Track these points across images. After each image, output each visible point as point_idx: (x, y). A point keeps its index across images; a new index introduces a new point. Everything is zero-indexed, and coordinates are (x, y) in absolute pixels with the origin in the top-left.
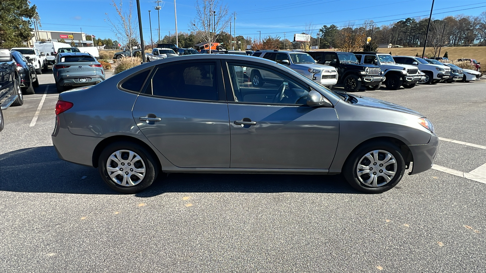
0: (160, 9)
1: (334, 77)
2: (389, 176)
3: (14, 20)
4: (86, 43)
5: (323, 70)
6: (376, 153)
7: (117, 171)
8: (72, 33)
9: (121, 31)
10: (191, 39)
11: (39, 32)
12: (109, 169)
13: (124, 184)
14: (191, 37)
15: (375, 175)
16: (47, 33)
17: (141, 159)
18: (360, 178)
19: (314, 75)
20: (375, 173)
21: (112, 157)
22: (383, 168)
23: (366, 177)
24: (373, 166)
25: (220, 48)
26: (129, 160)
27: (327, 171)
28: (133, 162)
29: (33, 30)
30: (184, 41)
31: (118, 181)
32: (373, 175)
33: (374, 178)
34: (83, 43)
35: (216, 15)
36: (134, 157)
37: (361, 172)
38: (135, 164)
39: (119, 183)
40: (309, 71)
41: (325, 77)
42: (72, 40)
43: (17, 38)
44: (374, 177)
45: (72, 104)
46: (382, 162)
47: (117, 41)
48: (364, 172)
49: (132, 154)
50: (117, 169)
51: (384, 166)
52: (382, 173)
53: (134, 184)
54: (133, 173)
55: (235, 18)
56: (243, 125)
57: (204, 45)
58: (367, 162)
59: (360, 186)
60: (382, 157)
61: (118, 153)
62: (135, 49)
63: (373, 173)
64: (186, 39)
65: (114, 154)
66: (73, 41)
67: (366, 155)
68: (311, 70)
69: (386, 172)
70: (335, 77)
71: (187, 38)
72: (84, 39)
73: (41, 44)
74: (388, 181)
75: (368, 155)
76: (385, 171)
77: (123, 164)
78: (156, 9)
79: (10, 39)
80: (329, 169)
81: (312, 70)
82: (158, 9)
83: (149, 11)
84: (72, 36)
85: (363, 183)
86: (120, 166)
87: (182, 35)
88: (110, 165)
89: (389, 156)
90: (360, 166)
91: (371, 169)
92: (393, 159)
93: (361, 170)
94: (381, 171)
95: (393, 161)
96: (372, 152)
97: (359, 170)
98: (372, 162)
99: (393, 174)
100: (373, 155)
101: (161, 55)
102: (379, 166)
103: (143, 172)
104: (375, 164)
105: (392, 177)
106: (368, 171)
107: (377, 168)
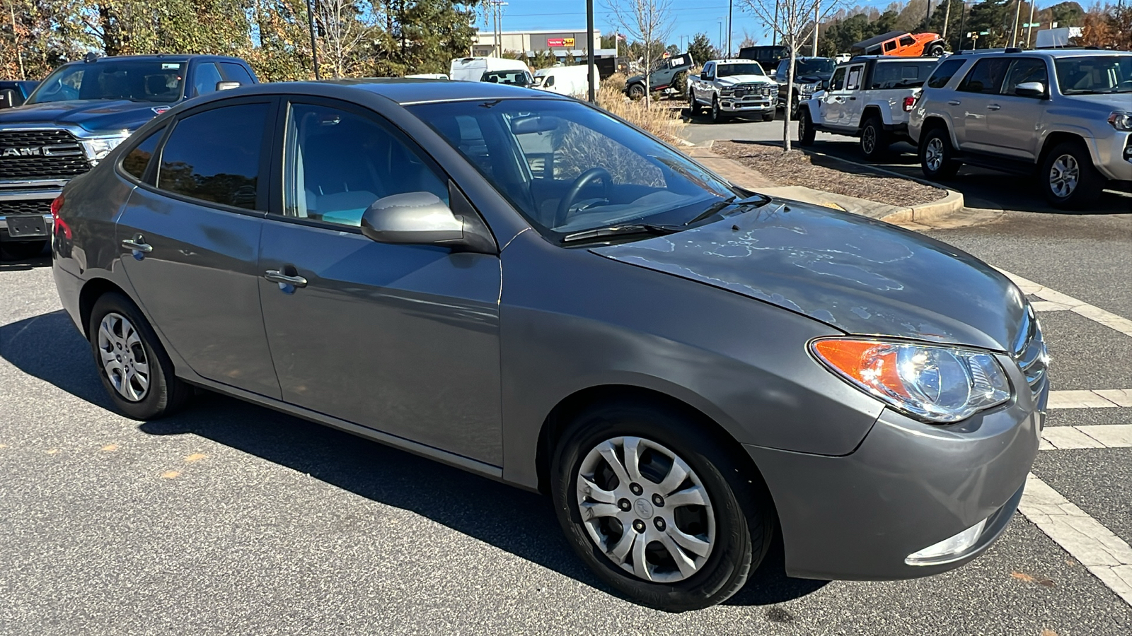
2: (692, 555)
3: (442, 13)
4: (600, 56)
6: (630, 448)
7: (114, 360)
8: (574, 33)
10: (884, 25)
11: (502, 36)
12: (103, 353)
13: (123, 391)
14: (887, 19)
15: (641, 531)
16: (524, 36)
17: (140, 339)
18: (590, 527)
20: (639, 526)
21: (103, 329)
22: (667, 515)
23: (611, 529)
25: (937, 49)
26: (125, 339)
27: (498, 473)
28: (130, 346)
29: (477, 33)
30: (862, 32)
31: (116, 381)
32: (633, 532)
33: (636, 541)
36: (130, 332)
37: (588, 506)
38: (133, 350)
39: (118, 388)
40: (1113, 123)
42: (568, 50)
43: (444, 53)
44: (634, 540)
46: (656, 488)
47: (675, 46)
48: (600, 510)
49: (126, 324)
50: (113, 355)
51: (669, 507)
52: (663, 534)
53: (135, 398)
54: (134, 371)
57: (883, 43)
61: (109, 320)
62: (678, 66)
63: (636, 523)
64: (870, 28)
65: (103, 322)
66: (571, 51)
67: (598, 450)
69: (672, 529)
71: (872, 23)
72: (597, 44)
74: (687, 575)
76: (671, 525)
77: (118, 346)
79: (431, 55)
80: (503, 469)
84: (572, 40)
85: (604, 549)
87: (857, 16)
88: (103, 345)
89: (680, 470)
90: (585, 484)
91: (625, 505)
92: (697, 488)
93: (590, 500)
94: (660, 524)
95: (698, 496)
96: (617, 440)
97: (584, 499)
98: (625, 482)
99: (704, 548)
100: (620, 451)
101: (720, 80)
102: (651, 502)
103: (145, 372)
104: (636, 489)
105: (702, 563)
106: (614, 511)
107: (644, 506)
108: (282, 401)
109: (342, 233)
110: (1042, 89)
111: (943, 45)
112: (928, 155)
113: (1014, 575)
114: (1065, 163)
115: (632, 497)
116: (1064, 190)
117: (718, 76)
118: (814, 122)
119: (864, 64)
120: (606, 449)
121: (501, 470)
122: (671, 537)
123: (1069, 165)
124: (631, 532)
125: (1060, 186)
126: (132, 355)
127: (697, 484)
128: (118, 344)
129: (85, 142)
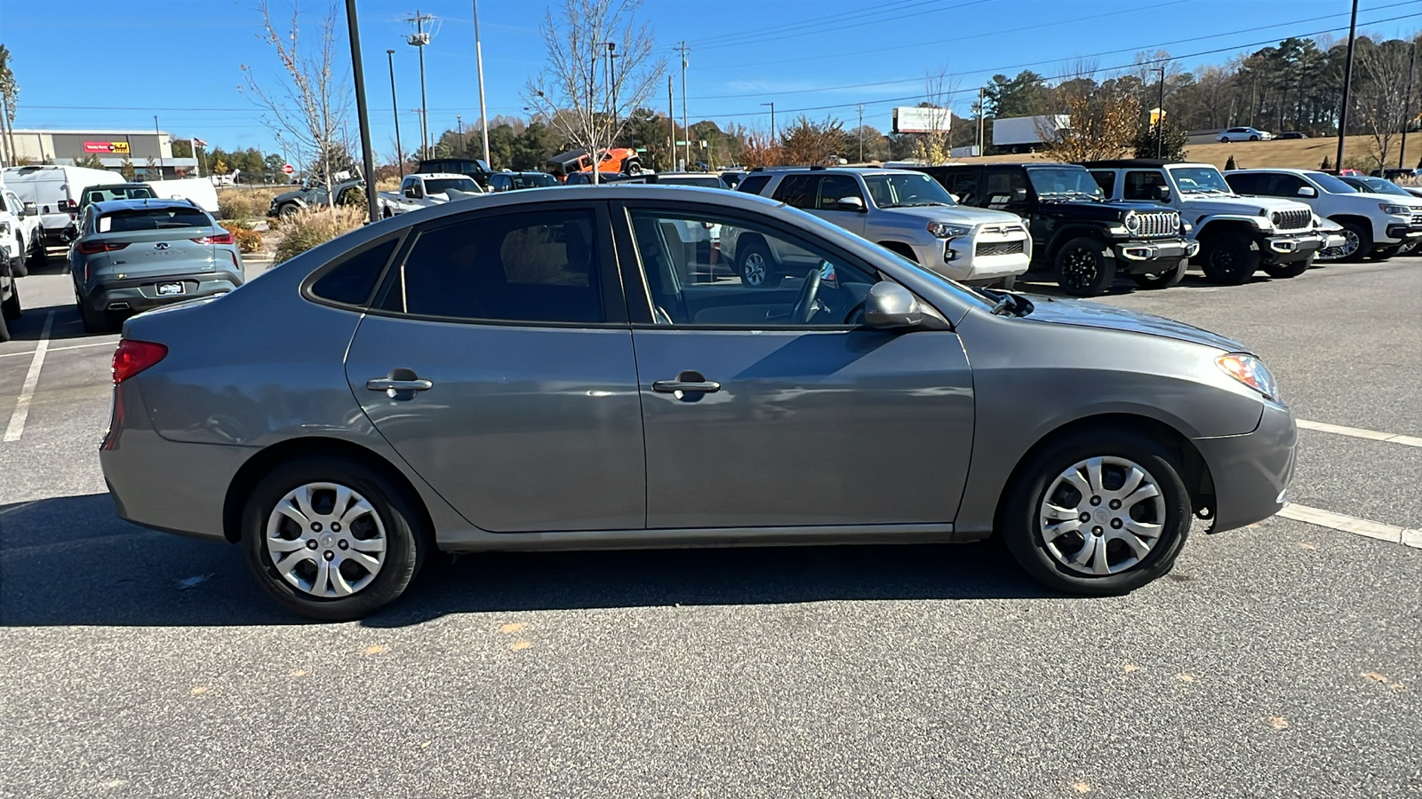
0: (427, 42)
1: (1017, 246)
2: (1145, 539)
4: (173, 167)
5: (978, 226)
6: (1095, 466)
7: (300, 549)
8: (127, 135)
9: (293, 122)
10: (533, 138)
11: (14, 137)
12: (275, 542)
13: (319, 589)
14: (534, 131)
15: (1100, 535)
16: (41, 136)
17: (372, 509)
18: (1052, 546)
19: (948, 243)
20: (1098, 531)
21: (284, 508)
22: (1123, 514)
23: (1071, 544)
24: (1091, 509)
25: (634, 165)
26: (336, 515)
27: (949, 528)
28: (347, 522)
31: (302, 581)
32: (1093, 538)
34: (164, 168)
35: (616, 56)
36: (352, 502)
37: (1054, 527)
38: (352, 527)
39: (305, 588)
40: (932, 232)
41: (985, 248)
42: (124, 158)
44: (1096, 544)
45: (165, 350)
46: (1115, 495)
47: (277, 156)
48: (1065, 528)
49: (343, 493)
50: (300, 542)
51: (1126, 507)
52: (1121, 530)
53: (349, 590)
54: (349, 554)
55: (684, 64)
56: (679, 394)
57: (580, 159)
58: (1069, 495)
59: (1053, 574)
60: (1115, 478)
61: (302, 493)
62: (344, 181)
63: (1094, 531)
65: (289, 496)
66: (130, 160)
67: (1064, 475)
68: (938, 227)
69: (1130, 524)
70: (1022, 246)
71: (519, 136)
72: (166, 151)
73: (26, 176)
74: (1142, 556)
75: (1072, 474)
76: (1127, 521)
77: (317, 527)
78: (413, 44)
80: (953, 523)
81: (941, 226)
82: (419, 43)
83: (389, 52)
84: (124, 145)
85: (1065, 562)
86: (308, 533)
87: (501, 127)
88: (277, 532)
89: (1136, 474)
90: (1048, 509)
91: (1085, 517)
92: (1151, 483)
93: (1054, 522)
94: (1117, 523)
95: (1152, 490)
96: (1084, 463)
97: (1047, 523)
98: (1087, 497)
99: (1155, 530)
100: (1085, 471)
101: (432, 198)
102: (1110, 509)
103: (378, 550)
104: (1096, 501)
105: (1154, 542)
106: (1076, 525)
107: (1102, 513)
108: (646, 529)
110: (860, 204)
111: (639, 161)
112: (747, 271)
117: (428, 193)
121: (951, 525)
122: (1128, 530)
124: (1090, 539)
126: (346, 533)
127: (1150, 481)
128: (315, 524)
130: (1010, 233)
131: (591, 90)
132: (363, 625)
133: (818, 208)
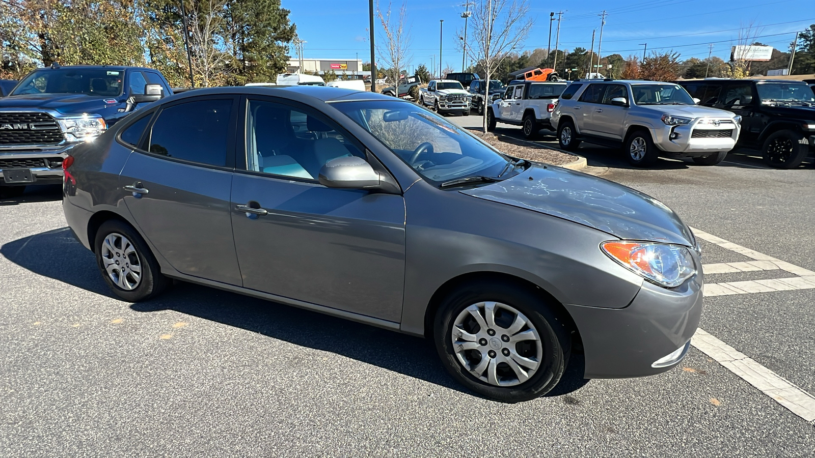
0: (470, 16)
1: (728, 133)
2: (526, 369)
3: (268, 46)
4: (362, 75)
5: (697, 119)
6: (489, 308)
7: (113, 264)
8: (347, 61)
10: (521, 63)
11: (303, 61)
12: (105, 259)
13: (120, 284)
14: (523, 60)
15: (493, 357)
16: (316, 62)
17: (135, 250)
18: (459, 356)
19: (673, 129)
20: (492, 354)
21: (106, 244)
22: (511, 347)
23: (473, 357)
25: (554, 77)
26: (123, 250)
27: (397, 326)
28: (127, 254)
29: (290, 59)
31: (114, 278)
34: (359, 76)
35: (554, 19)
36: (127, 245)
37: (462, 344)
38: (129, 257)
39: (116, 282)
40: (663, 121)
41: (698, 133)
42: (344, 71)
43: (270, 71)
44: (489, 363)
46: (505, 331)
48: (467, 346)
49: (124, 240)
50: (113, 260)
51: (513, 342)
52: (508, 358)
53: (130, 288)
54: (129, 271)
55: (603, 23)
56: (248, 214)
57: (525, 73)
61: (111, 237)
63: (489, 353)
64: (513, 64)
65: (107, 238)
66: (345, 72)
67: (468, 310)
68: (668, 118)
69: (514, 355)
70: (731, 133)
71: (514, 62)
72: (360, 68)
73: (286, 78)
74: (523, 381)
76: (514, 353)
77: (118, 255)
78: (463, 17)
79: (262, 71)
81: (670, 118)
82: (465, 16)
83: (441, 21)
84: (345, 65)
85: (468, 369)
86: (115, 257)
88: (105, 254)
89: (521, 320)
90: (457, 331)
91: (483, 342)
92: (532, 330)
93: (461, 340)
94: (506, 352)
95: (532, 335)
96: (480, 304)
97: (456, 339)
98: (484, 328)
99: (534, 365)
100: (482, 310)
101: (438, 92)
102: (501, 340)
103: (138, 271)
104: (491, 332)
105: (532, 373)
106: (476, 346)
107: (496, 342)
108: (243, 287)
109: (291, 182)
110: (625, 102)
111: (557, 75)
112: (562, 137)
113: (684, 369)
114: (638, 142)
115: (488, 337)
116: (638, 157)
117: (438, 89)
118: (496, 117)
119: (524, 85)
120: (473, 310)
121: (399, 325)
122: (513, 360)
123: (641, 143)
124: (486, 358)
125: (636, 154)
126: (128, 260)
127: (531, 328)
128: (117, 253)
129: (60, 121)
130: (721, 124)
131: (490, 36)
132: (131, 307)
133: (603, 104)
